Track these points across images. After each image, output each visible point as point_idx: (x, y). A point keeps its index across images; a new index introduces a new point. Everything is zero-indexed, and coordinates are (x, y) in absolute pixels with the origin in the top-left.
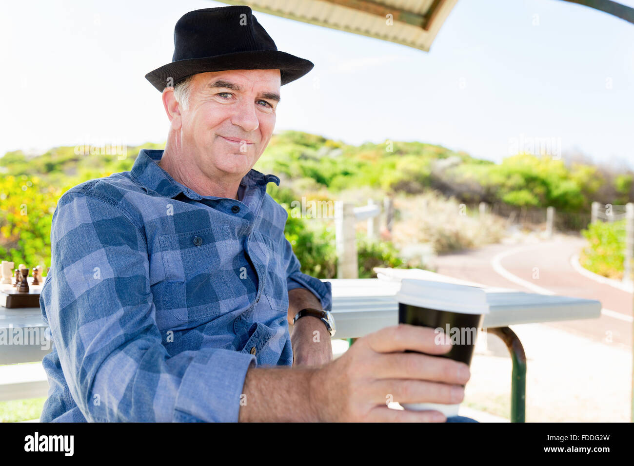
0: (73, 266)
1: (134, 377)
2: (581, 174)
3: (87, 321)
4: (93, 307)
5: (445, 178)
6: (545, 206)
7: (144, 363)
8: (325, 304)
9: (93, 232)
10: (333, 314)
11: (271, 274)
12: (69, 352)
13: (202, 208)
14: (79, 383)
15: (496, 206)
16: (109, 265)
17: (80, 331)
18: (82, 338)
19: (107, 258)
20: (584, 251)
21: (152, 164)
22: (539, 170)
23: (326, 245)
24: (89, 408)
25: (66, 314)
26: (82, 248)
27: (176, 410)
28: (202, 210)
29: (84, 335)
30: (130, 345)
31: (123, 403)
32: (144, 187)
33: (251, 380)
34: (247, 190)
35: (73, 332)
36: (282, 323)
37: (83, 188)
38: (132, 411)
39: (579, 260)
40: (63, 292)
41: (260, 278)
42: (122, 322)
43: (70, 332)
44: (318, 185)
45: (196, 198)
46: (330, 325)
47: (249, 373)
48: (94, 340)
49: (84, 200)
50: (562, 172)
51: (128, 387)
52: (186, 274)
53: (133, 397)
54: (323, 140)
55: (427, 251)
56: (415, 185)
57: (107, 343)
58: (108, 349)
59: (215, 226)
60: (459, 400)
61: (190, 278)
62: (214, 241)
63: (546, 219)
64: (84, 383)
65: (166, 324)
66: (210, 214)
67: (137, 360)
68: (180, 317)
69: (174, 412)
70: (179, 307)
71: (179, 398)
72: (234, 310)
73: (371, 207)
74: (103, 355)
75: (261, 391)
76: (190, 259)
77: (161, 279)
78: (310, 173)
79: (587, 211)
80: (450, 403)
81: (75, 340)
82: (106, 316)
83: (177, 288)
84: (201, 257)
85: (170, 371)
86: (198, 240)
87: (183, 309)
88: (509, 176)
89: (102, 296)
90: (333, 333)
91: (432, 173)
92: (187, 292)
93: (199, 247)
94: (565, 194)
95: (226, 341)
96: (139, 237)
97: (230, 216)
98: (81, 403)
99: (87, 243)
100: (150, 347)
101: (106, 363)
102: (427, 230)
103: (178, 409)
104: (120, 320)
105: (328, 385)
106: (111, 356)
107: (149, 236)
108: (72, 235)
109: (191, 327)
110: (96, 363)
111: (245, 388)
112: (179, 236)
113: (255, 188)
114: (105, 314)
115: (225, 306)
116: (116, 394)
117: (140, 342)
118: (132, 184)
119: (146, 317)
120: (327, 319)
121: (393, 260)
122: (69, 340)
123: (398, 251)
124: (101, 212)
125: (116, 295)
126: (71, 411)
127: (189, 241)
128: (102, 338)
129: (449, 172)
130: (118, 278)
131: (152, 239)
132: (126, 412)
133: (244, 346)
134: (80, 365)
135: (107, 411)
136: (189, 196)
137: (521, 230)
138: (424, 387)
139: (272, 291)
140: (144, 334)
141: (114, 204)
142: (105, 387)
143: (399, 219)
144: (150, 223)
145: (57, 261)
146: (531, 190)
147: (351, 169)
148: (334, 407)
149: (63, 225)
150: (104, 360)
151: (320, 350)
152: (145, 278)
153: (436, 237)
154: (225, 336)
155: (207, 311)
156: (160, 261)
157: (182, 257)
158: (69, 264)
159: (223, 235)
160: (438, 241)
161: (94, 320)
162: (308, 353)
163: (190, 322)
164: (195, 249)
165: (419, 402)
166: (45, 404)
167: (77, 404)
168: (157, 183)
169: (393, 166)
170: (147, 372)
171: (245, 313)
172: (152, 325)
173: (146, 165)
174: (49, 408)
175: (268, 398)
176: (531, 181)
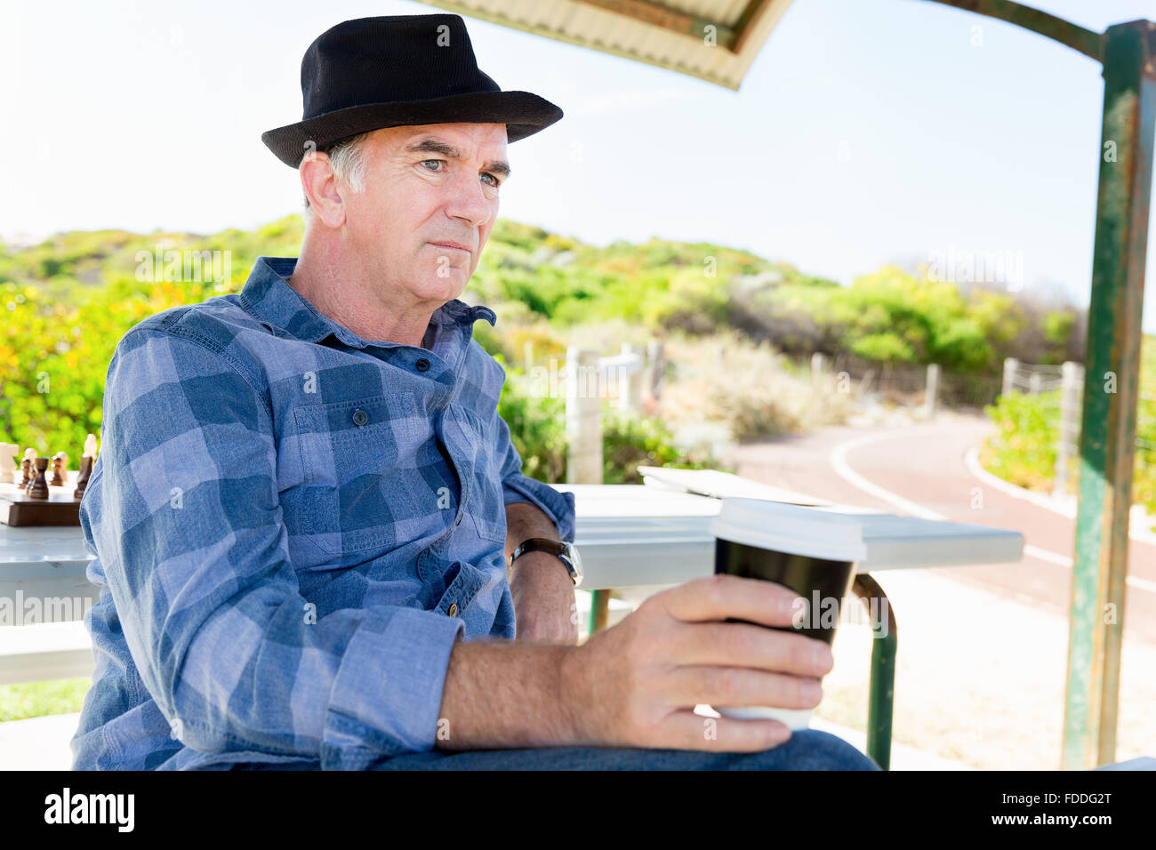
0: (145, 457)
1: (257, 653)
2: (986, 310)
3: (171, 553)
4: (182, 530)
5: (753, 310)
6: (925, 363)
7: (275, 630)
8: (564, 531)
9: (182, 399)
10: (577, 547)
11: (479, 476)
12: (139, 607)
13: (368, 361)
14: (159, 660)
15: (840, 360)
16: (209, 456)
17: (161, 571)
18: (164, 583)
19: (205, 445)
20: (989, 443)
21: (279, 282)
22: (915, 300)
23: (550, 421)
24: (176, 704)
25: (135, 539)
26: (162, 426)
27: (330, 710)
28: (368, 364)
29: (166, 578)
30: (248, 596)
31: (237, 697)
32: (267, 323)
33: (459, 662)
34: (439, 331)
35: (147, 573)
36: (497, 562)
37: (163, 322)
38: (253, 712)
39: (980, 457)
40: (129, 502)
41: (463, 483)
42: (233, 556)
43: (140, 571)
44: (534, 315)
45: (356, 344)
46: (575, 567)
47: (455, 650)
48: (184, 588)
49: (165, 342)
50: (953, 304)
51: (246, 668)
52: (340, 476)
53: (255, 686)
54: (543, 236)
55: (720, 436)
56: (702, 320)
57: (208, 593)
58: (211, 603)
59: (389, 394)
60: (813, 703)
61: (346, 482)
62: (387, 417)
63: (925, 386)
64: (168, 661)
65: (304, 559)
66: (381, 372)
67: (262, 624)
68: (329, 549)
69: (327, 714)
70: (326, 531)
71: (337, 690)
72: (419, 538)
73: (627, 357)
74: (202, 614)
75: (476, 681)
76: (347, 449)
77: (295, 481)
78: (517, 292)
79: (996, 373)
80: (797, 707)
81: (150, 586)
82: (205, 545)
83: (324, 498)
84: (365, 446)
85: (320, 644)
86: (360, 416)
87: (334, 534)
88: (863, 309)
89: (197, 511)
90: (578, 580)
91: (731, 299)
92: (341, 506)
93: (362, 428)
94: (959, 343)
95: (406, 591)
96: (261, 409)
97: (416, 376)
98: (160, 694)
99: (170, 418)
100: (282, 602)
101: (207, 628)
102: (721, 399)
103: (335, 709)
104: (229, 553)
105: (593, 674)
106: (216, 616)
107: (276, 407)
108: (145, 403)
109: (346, 565)
110: (189, 627)
111: (450, 675)
112: (329, 408)
113: (454, 329)
114: (203, 542)
115: (404, 531)
116: (224, 680)
117: (266, 592)
118: (246, 316)
119: (272, 549)
120: (569, 556)
121: (662, 450)
122: (139, 586)
123: (671, 435)
124: (194, 363)
125: (222, 510)
126: (139, 707)
127: (345, 417)
128: (199, 583)
129: (761, 298)
130: (225, 480)
131: (283, 411)
132: (243, 713)
133: (437, 602)
134: (160, 630)
135: (209, 708)
136: (344, 340)
137: (880, 402)
138: (755, 681)
139: (481, 506)
140: (270, 577)
141: (219, 350)
142: (206, 669)
143: (673, 379)
144: (279, 384)
145: (117, 448)
146: (901, 334)
147: (589, 287)
148: (602, 710)
149: (128, 387)
150: (205, 621)
151: (557, 610)
152: (270, 479)
153: (737, 410)
154: (404, 582)
155: (375, 538)
156: (297, 451)
157: (333, 444)
158: (140, 454)
159: (403, 408)
160: (740, 418)
161: (184, 551)
162: (536, 615)
163: (345, 557)
164: (355, 431)
165: (747, 705)
166: (88, 694)
167: (153, 695)
168: (288, 318)
169: (664, 285)
170: (279, 645)
171: (436, 542)
172: (283, 562)
173: (269, 284)
174: (96, 701)
175: (490, 693)
176: (901, 318)
